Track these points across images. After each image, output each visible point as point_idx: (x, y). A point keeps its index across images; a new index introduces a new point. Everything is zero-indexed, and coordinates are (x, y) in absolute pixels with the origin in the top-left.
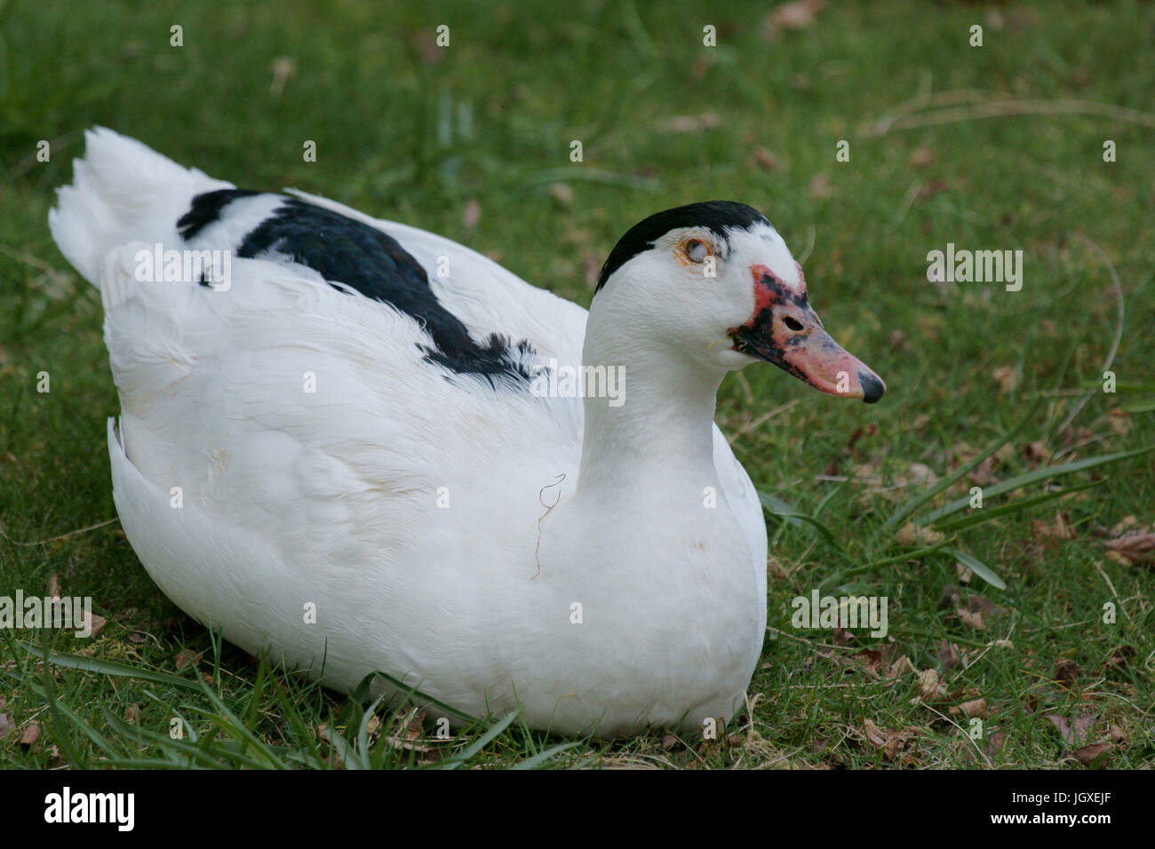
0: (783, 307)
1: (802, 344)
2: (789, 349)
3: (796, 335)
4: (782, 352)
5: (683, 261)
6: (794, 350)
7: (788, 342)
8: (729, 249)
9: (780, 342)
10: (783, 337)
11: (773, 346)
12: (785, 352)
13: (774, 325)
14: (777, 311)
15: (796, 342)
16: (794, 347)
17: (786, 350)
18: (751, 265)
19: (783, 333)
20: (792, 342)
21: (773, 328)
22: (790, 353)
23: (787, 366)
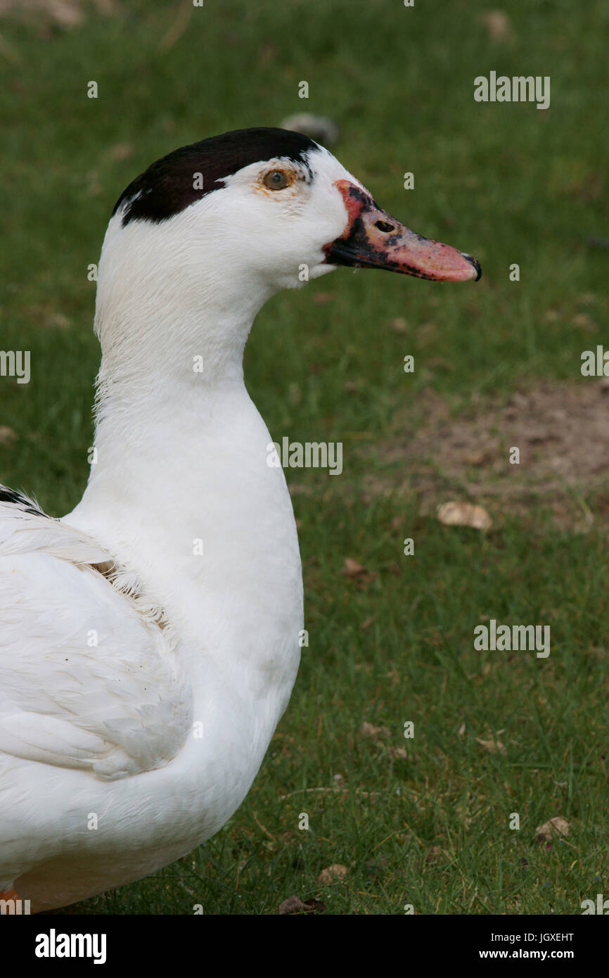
0: (370, 213)
1: (400, 243)
2: (390, 250)
3: (391, 236)
4: (384, 255)
5: (264, 191)
6: (395, 250)
7: (387, 243)
8: (310, 171)
9: (379, 245)
10: (380, 240)
11: (373, 250)
12: (388, 253)
13: (367, 231)
14: (366, 218)
15: (394, 243)
16: (395, 247)
17: (387, 251)
18: (333, 182)
19: (379, 236)
20: (390, 243)
21: (367, 235)
22: (393, 254)
23: (393, 266)
